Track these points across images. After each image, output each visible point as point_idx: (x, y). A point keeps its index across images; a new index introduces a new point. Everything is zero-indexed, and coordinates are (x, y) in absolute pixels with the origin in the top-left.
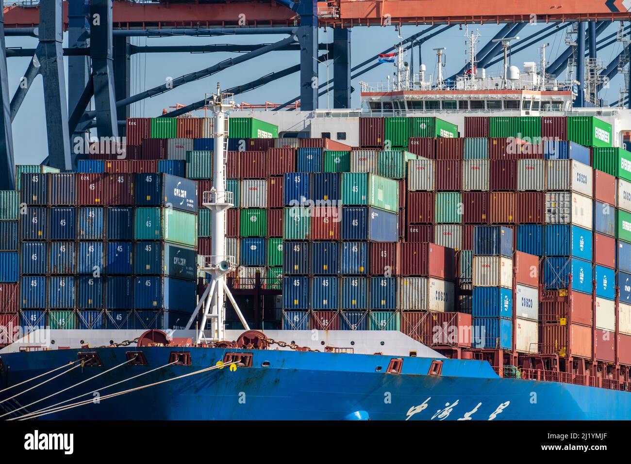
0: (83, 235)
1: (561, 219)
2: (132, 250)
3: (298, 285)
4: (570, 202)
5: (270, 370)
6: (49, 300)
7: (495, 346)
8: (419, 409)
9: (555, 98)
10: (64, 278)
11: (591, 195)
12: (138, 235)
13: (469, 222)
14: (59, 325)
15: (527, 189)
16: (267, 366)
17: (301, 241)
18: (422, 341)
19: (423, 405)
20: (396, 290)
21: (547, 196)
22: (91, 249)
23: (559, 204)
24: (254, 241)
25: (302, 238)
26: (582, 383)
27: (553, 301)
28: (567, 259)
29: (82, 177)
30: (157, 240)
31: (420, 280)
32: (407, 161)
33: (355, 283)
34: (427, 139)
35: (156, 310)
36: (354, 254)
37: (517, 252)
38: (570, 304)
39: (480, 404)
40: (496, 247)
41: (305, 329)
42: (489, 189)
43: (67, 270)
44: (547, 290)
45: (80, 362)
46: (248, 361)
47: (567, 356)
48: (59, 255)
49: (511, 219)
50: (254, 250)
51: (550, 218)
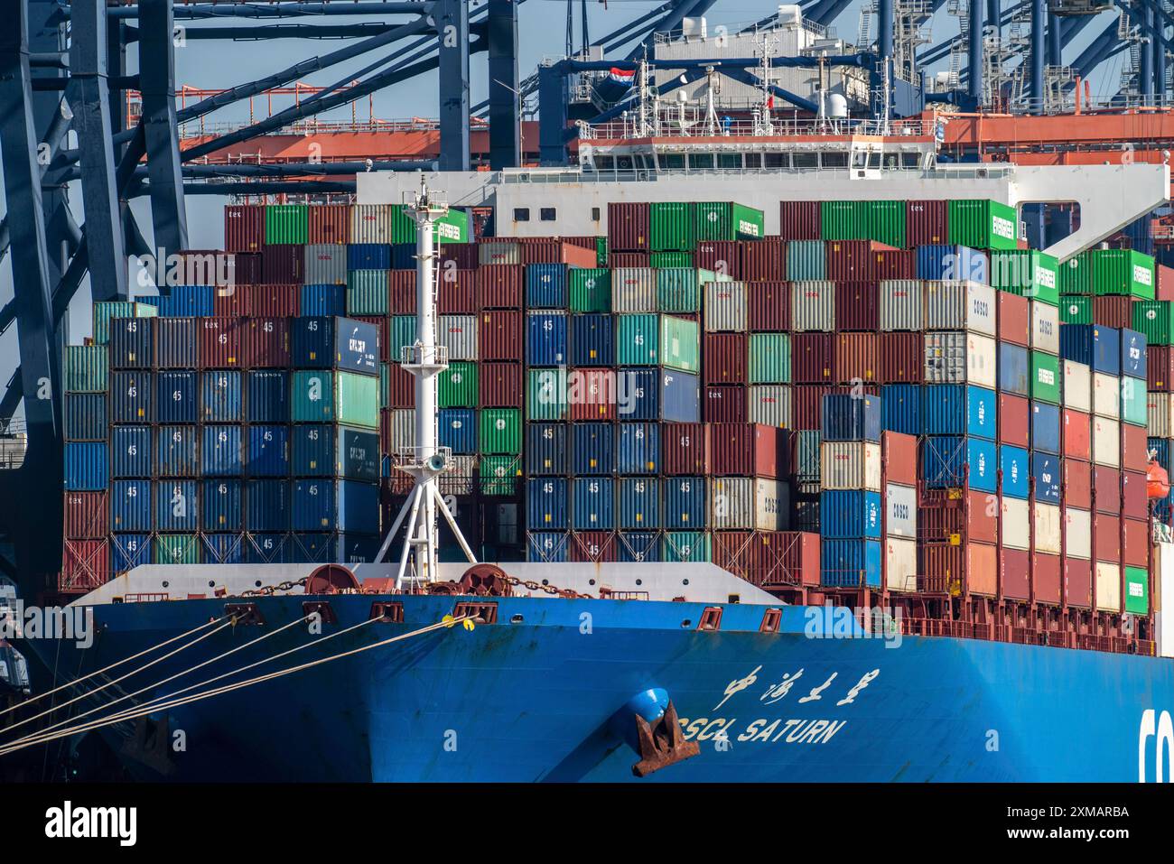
0: (209, 415)
1: (950, 375)
2: (288, 438)
3: (551, 491)
4: (965, 348)
5: (523, 627)
6: (157, 518)
7: (858, 583)
8: (743, 684)
9: (907, 147)
10: (180, 484)
11: (994, 333)
12: (297, 414)
13: (803, 381)
14: (173, 557)
15: (895, 328)
16: (518, 622)
17: (555, 421)
18: (746, 577)
19: (749, 677)
20: (705, 499)
21: (928, 338)
22: (223, 437)
23: (946, 351)
24: (457, 414)
25: (556, 418)
26: (985, 636)
27: (939, 506)
28: (960, 440)
29: (206, 323)
30: (328, 423)
31: (741, 481)
32: (702, 284)
33: (640, 487)
34: (727, 244)
35: (326, 532)
36: (637, 442)
37: (887, 432)
38: (967, 510)
39: (835, 674)
40: (857, 427)
41: (562, 561)
42: (834, 329)
43: (184, 470)
44: (930, 489)
45: (229, 619)
46: (490, 614)
47: (963, 594)
48: (172, 447)
49: (870, 377)
50: (457, 429)
51: (933, 374)
